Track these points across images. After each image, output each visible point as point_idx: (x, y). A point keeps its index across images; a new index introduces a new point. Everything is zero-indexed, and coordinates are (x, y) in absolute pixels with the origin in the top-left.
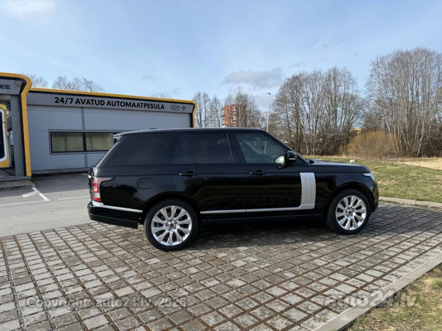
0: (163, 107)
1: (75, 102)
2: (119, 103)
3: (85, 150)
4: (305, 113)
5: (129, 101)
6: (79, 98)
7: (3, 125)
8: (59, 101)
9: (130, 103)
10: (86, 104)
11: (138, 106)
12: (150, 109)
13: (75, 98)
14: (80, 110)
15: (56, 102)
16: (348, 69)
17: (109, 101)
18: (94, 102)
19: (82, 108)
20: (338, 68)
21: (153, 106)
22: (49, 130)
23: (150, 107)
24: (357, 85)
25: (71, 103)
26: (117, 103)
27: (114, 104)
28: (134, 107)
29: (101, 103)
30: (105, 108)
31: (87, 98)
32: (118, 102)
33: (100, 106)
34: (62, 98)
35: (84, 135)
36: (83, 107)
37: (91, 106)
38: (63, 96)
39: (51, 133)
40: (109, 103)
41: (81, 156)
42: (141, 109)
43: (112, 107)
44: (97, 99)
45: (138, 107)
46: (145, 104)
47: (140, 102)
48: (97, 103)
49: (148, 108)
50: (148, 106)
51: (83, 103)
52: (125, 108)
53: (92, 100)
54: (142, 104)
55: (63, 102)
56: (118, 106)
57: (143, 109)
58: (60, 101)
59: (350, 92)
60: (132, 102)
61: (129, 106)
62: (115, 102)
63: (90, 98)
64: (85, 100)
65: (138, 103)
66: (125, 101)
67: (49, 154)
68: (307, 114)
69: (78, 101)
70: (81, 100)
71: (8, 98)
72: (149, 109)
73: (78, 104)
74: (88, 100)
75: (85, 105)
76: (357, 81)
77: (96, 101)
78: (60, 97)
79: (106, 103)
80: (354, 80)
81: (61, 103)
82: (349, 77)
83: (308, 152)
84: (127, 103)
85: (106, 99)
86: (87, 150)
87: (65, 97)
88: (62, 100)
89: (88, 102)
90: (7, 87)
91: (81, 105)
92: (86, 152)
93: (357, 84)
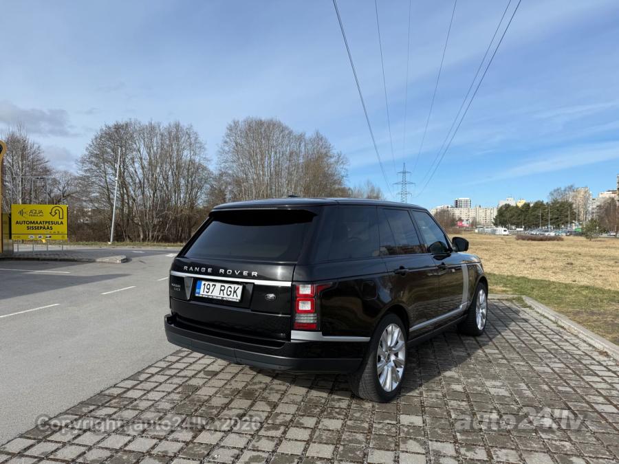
4: (137, 181)
16: (195, 129)
20: (181, 124)
24: (206, 152)
59: (197, 159)
68: (140, 182)
76: (206, 146)
80: (201, 143)
82: (196, 139)
83: (142, 237)
93: (205, 149)
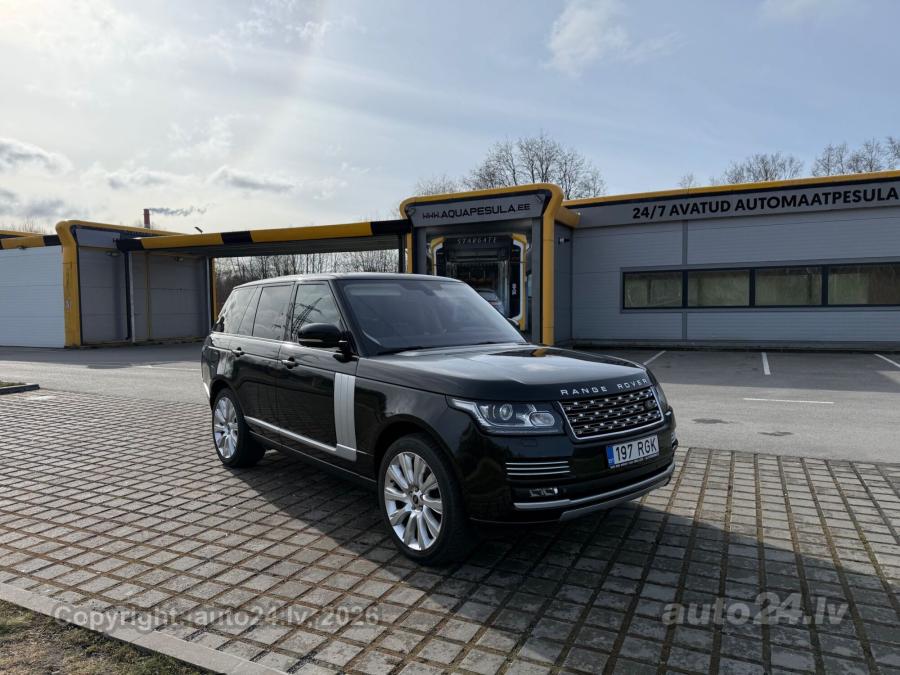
0: (893, 193)
1: (669, 212)
2: (765, 202)
3: (685, 305)
5: (789, 195)
6: (677, 202)
7: (521, 266)
8: (639, 215)
9: (794, 198)
10: (691, 213)
11: (813, 201)
12: (853, 205)
13: (669, 205)
14: (680, 226)
15: (635, 217)
17: (740, 201)
18: (707, 207)
19: (685, 221)
21: (862, 195)
22: (622, 268)
23: (852, 198)
25: (661, 215)
26: (759, 203)
27: (752, 206)
28: (803, 205)
29: (722, 206)
30: (732, 217)
31: (692, 201)
32: (762, 200)
33: (719, 214)
34: (646, 209)
35: (685, 275)
36: (687, 221)
37: (701, 215)
38: (646, 205)
39: (624, 273)
40: (740, 205)
41: (676, 317)
42: (824, 207)
43: (748, 212)
44: (713, 200)
45: (816, 204)
46: (835, 194)
47: (820, 191)
48: (714, 208)
49: (845, 201)
50: (846, 197)
51: (685, 213)
52: (779, 210)
53: (704, 204)
54: (826, 195)
55: (647, 214)
56: (762, 207)
57: (830, 206)
58: (643, 214)
60: (799, 194)
61: (789, 204)
62: (755, 200)
63: (698, 201)
64: (688, 205)
65: (817, 195)
66: (780, 195)
67: (619, 310)
69: (674, 210)
70: (681, 206)
71: (529, 223)
72: (847, 205)
73: (674, 215)
74: (695, 205)
75: (688, 216)
77: (711, 203)
78: (641, 206)
79: (734, 205)
81: (643, 219)
84: (784, 198)
85: (734, 196)
86: (689, 304)
87: (650, 206)
88: (646, 213)
89: (695, 208)
90: (526, 207)
91: (681, 216)
92: (687, 310)
